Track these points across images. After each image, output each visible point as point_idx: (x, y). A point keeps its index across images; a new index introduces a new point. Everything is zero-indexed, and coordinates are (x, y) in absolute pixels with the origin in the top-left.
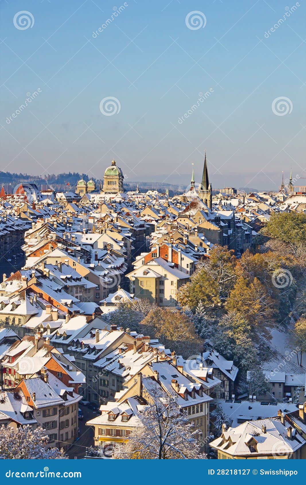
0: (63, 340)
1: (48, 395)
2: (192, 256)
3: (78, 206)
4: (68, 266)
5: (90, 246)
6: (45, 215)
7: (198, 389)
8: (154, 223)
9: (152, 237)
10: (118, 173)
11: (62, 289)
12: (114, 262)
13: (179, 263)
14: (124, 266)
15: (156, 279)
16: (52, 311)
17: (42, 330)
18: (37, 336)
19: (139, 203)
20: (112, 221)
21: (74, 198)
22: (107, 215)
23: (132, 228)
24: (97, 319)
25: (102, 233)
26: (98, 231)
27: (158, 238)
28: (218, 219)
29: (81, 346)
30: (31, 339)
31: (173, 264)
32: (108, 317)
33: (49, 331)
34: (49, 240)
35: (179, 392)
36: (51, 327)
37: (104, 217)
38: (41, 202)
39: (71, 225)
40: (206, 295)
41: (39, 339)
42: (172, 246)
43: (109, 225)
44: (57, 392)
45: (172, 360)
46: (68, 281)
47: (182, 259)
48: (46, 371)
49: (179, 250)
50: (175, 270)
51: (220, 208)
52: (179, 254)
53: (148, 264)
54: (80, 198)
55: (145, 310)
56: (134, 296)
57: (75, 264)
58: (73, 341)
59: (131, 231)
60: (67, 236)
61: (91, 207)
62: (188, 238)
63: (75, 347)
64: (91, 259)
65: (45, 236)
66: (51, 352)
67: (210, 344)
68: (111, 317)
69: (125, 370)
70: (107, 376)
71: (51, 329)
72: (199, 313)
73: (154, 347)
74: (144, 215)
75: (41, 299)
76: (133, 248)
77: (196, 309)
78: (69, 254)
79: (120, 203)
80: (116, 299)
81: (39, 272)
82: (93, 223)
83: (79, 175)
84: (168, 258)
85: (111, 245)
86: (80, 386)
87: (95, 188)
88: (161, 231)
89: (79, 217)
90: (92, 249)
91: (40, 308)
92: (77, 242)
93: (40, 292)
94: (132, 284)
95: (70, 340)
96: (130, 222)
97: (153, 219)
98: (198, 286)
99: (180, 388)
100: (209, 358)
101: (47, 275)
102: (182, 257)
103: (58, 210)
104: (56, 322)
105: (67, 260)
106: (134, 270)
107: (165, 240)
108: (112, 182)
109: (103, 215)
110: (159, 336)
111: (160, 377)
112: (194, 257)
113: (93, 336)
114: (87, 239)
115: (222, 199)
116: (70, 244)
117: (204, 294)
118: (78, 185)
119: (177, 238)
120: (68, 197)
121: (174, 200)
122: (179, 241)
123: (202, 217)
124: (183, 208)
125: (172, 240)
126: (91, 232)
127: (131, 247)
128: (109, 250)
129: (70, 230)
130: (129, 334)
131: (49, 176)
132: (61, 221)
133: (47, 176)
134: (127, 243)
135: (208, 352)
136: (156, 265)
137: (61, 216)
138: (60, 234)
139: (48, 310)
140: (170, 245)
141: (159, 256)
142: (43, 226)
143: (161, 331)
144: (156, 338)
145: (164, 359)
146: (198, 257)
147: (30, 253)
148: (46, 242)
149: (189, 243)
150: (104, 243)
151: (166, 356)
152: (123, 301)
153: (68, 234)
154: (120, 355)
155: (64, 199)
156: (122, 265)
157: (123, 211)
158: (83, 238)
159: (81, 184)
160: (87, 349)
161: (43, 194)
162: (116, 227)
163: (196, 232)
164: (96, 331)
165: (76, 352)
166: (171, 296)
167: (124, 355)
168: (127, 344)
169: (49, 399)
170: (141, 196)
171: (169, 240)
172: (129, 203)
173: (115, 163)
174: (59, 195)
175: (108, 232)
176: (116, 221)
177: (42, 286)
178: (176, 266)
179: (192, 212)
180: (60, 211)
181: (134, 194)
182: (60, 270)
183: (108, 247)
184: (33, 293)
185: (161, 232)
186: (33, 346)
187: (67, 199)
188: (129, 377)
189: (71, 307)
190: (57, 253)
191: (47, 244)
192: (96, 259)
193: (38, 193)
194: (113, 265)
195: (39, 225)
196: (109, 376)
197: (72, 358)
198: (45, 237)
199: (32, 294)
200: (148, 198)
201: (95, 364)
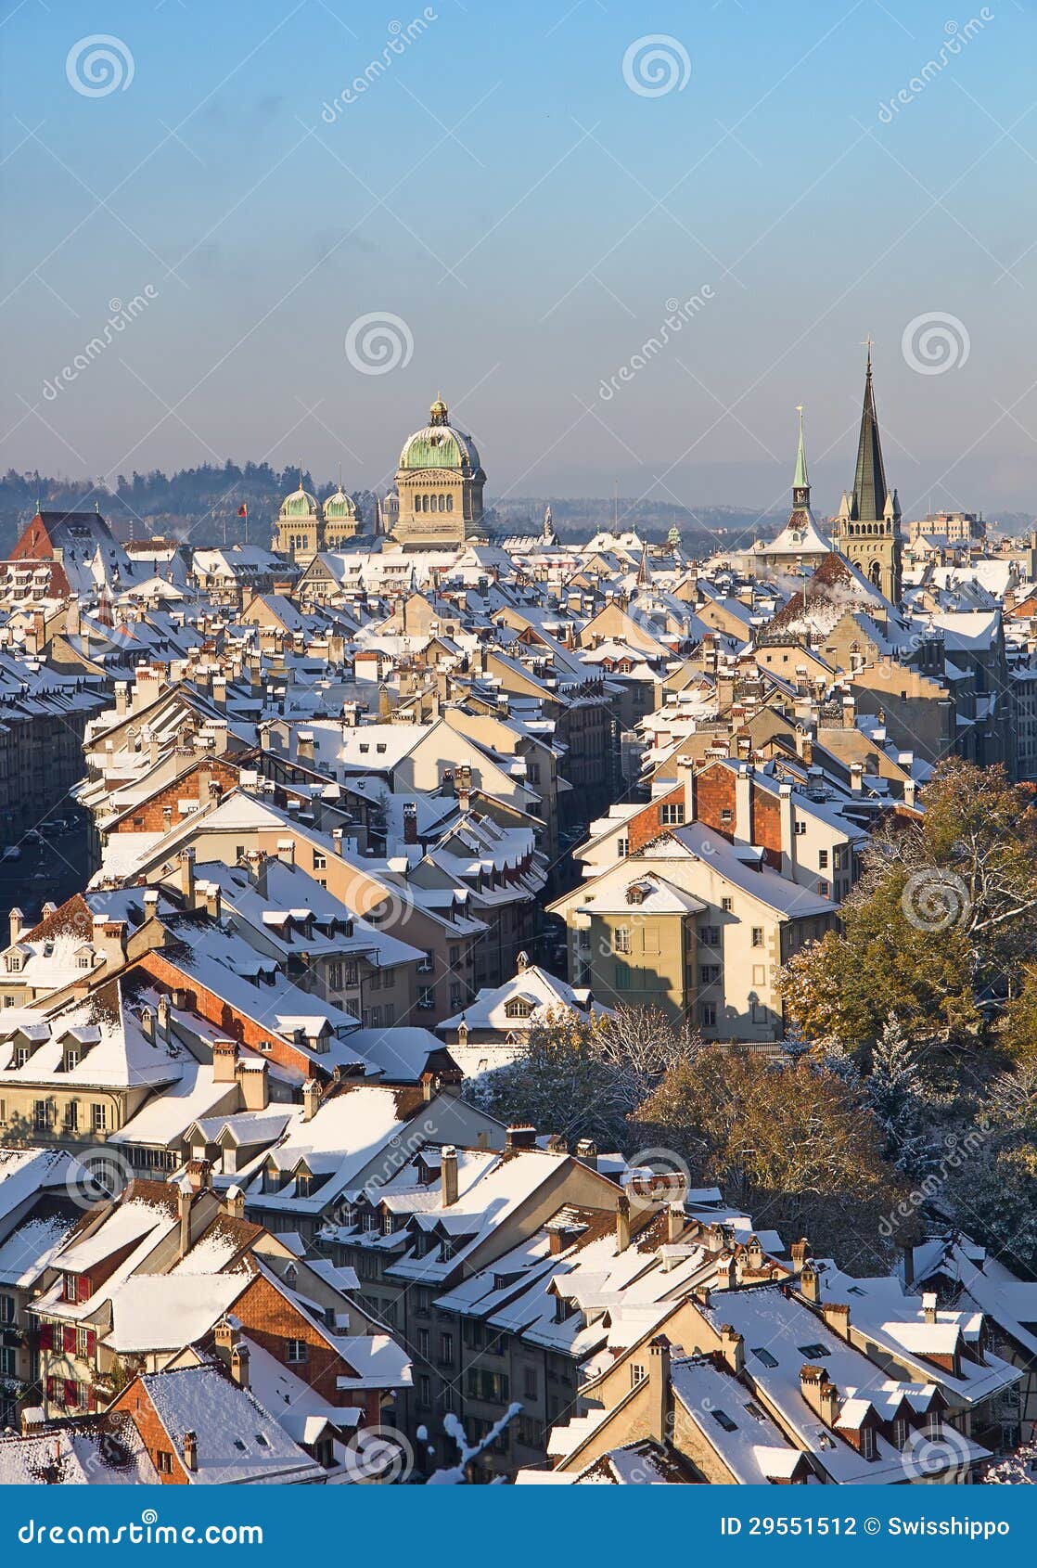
0: (295, 1196)
1: (250, 1444)
2: (839, 815)
3: (297, 606)
4: (292, 868)
5: (377, 779)
6: (157, 646)
7: (922, 1407)
8: (642, 673)
9: (649, 736)
10: (460, 460)
11: (277, 969)
12: (491, 850)
13: (785, 846)
14: (533, 865)
15: (684, 919)
16: (241, 1069)
17: (199, 1153)
18: (187, 1182)
19: (566, 588)
20: (465, 665)
21: (270, 571)
22: (434, 641)
23: (550, 697)
24: (442, 1099)
25: (424, 722)
26: (409, 712)
27: (676, 738)
28: (935, 651)
29: (379, 1223)
30: (157, 1194)
31: (759, 851)
32: (481, 1092)
33: (230, 1155)
34: (200, 756)
35: (838, 1424)
36: (238, 1142)
37: (425, 651)
38: (131, 592)
39: (281, 690)
40: (915, 990)
41: (198, 1195)
42: (752, 774)
43: (453, 687)
44: (292, 1429)
45: (795, 1278)
46: (295, 935)
47: (797, 829)
48: (235, 1337)
49: (786, 789)
50: (768, 877)
51: (929, 603)
52: (785, 805)
53: (649, 852)
54: (297, 572)
55: (647, 1056)
56: (590, 998)
57: (320, 859)
58: (343, 1200)
59: (548, 710)
60: (276, 738)
61: (357, 612)
62: (815, 737)
63: (350, 1229)
64: (389, 838)
65: (181, 740)
66: (255, 1248)
67: (937, 1207)
68: (497, 1093)
69: (582, 1327)
70: (500, 1353)
71: (239, 1150)
72: (886, 1069)
73: (711, 1220)
74: (599, 641)
75: (188, 1015)
76: (564, 785)
77: (875, 1052)
78: (293, 816)
79: (482, 588)
80: (511, 1013)
81: (170, 899)
82: (375, 680)
83: (271, 472)
84: (733, 825)
85: (474, 775)
86: (387, 1402)
87: (359, 528)
88: (685, 706)
89: (312, 654)
90: (388, 795)
91: (185, 1055)
92: (325, 765)
93: (186, 986)
94: (576, 946)
95: (326, 1194)
96: (542, 672)
97: (639, 657)
98: (875, 946)
99: (841, 1405)
100: (942, 1269)
101: (212, 912)
102: (799, 820)
103: (214, 626)
104: (260, 1115)
105: (287, 843)
106: (585, 880)
107: (717, 744)
108: (433, 496)
109: (418, 643)
110: (722, 1175)
111: (748, 1351)
112: (849, 818)
113: (429, 1177)
114: (364, 749)
115: (933, 564)
116: (293, 771)
117: (902, 984)
118: (282, 517)
119: (768, 737)
120: (242, 567)
121: (718, 571)
122: (777, 749)
123: (864, 640)
124: (761, 604)
125: (746, 744)
126: (373, 717)
127: (554, 779)
128: (464, 794)
129: (281, 711)
130: (594, 1164)
131: (138, 480)
132: (237, 674)
133: (130, 480)
134: (537, 766)
135: (935, 1245)
136: (682, 859)
137: (237, 649)
138: (244, 730)
139: (224, 1064)
140: (743, 768)
141: (695, 816)
142: (166, 694)
143: (730, 1152)
144: (709, 1184)
145: (760, 1273)
146: (867, 818)
147: (116, 817)
148: (188, 763)
149: (819, 755)
150: (441, 763)
151: (766, 1260)
152: (550, 1019)
153: (283, 730)
154: (554, 1258)
155: (226, 578)
156: (527, 860)
157: (500, 624)
158: (345, 744)
159: (296, 510)
160: (404, 1234)
161: (133, 556)
162: (488, 695)
163: (850, 706)
164: (444, 1155)
165: (357, 1248)
166: (753, 997)
167: (572, 1262)
168: (582, 1209)
169: (257, 1461)
170: (564, 558)
171: (733, 748)
172: (522, 589)
173: (444, 413)
174: (205, 561)
175: (453, 715)
176: (479, 669)
177: (192, 958)
178: (774, 860)
179: (817, 621)
180: (222, 631)
181: (531, 553)
182: (261, 889)
183: (457, 784)
184: (150, 990)
185: (685, 710)
186: (169, 1224)
187: (237, 579)
188: (603, 1361)
189: (323, 1050)
190: (242, 811)
191: (191, 772)
192: (411, 837)
193: (112, 555)
194: (489, 863)
195: (146, 692)
196: (507, 1353)
197: (347, 1278)
198: (181, 744)
199: (148, 994)
200: (602, 565)
201: (443, 1302)
